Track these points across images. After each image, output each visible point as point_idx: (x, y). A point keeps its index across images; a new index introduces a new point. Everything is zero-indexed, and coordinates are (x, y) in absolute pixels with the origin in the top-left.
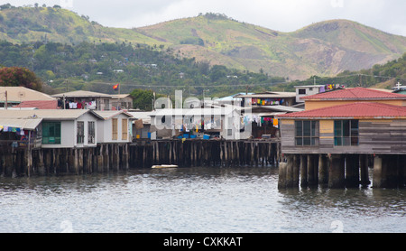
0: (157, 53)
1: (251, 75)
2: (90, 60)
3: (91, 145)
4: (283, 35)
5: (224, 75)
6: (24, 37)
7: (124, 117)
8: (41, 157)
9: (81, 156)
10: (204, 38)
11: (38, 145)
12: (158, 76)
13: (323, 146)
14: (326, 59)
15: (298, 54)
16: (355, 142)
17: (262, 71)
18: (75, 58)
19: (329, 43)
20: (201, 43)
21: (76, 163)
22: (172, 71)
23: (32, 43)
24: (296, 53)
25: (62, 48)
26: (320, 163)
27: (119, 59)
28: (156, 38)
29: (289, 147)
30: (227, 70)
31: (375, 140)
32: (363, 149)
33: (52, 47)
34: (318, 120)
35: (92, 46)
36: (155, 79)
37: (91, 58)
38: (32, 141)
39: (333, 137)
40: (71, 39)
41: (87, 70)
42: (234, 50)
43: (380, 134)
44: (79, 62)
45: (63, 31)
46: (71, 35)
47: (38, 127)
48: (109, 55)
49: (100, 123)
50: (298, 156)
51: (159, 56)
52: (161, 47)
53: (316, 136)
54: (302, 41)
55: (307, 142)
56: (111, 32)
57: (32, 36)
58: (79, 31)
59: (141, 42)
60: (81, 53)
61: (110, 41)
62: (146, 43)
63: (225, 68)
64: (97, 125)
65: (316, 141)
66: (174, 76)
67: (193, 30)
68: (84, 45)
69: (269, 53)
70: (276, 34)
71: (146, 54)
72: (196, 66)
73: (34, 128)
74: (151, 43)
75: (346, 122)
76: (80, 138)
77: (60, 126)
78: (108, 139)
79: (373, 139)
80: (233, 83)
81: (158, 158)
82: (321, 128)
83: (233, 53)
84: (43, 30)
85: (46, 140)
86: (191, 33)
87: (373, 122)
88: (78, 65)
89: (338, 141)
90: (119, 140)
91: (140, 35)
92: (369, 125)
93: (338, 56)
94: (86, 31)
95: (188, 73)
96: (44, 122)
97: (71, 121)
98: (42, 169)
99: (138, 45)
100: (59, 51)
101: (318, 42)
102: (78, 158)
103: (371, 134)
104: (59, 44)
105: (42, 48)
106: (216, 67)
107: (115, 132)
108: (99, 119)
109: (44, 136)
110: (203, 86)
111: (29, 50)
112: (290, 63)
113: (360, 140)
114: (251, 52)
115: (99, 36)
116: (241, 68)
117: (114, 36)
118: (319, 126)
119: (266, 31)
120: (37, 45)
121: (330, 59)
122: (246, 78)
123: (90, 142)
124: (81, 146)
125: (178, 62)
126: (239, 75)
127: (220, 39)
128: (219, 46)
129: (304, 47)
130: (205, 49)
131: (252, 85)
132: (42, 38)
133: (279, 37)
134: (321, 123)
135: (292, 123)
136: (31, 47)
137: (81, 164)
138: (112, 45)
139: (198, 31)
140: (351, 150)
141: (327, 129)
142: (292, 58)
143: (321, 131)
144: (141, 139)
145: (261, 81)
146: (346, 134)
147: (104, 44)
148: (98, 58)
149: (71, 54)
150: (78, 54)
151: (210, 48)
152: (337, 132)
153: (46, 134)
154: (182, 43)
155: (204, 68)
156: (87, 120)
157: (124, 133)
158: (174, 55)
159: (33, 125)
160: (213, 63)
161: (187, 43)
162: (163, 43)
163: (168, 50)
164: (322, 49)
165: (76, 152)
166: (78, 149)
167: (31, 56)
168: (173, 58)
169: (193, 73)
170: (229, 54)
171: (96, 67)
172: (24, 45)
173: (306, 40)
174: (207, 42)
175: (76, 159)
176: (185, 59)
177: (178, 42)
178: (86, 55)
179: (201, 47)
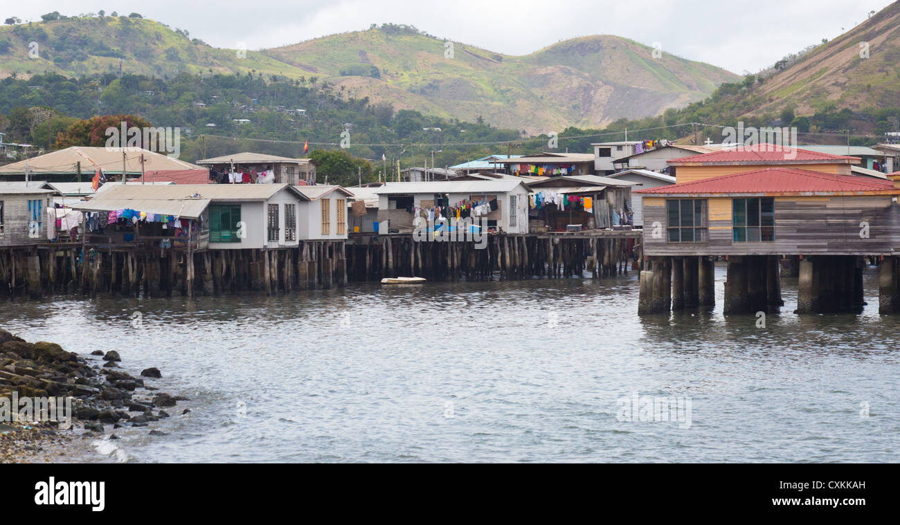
0: (305, 91)
1: (463, 126)
2: (194, 103)
3: (290, 244)
4: (511, 60)
5: (419, 127)
6: (82, 67)
7: (340, 197)
8: (208, 265)
9: (275, 262)
10: (378, 65)
11: (203, 245)
12: (308, 128)
13: (715, 243)
14: (582, 101)
15: (537, 92)
16: (768, 236)
17: (480, 120)
18: (169, 100)
19: (587, 74)
20: (376, 74)
21: (267, 275)
22: (331, 120)
23: (97, 76)
24: (534, 91)
25: (148, 83)
26: (700, 272)
27: (242, 101)
28: (300, 65)
29: (656, 244)
30: (423, 119)
31: (802, 232)
32: (782, 247)
33: (131, 82)
34: (706, 199)
35: (197, 80)
36: (304, 135)
37: (196, 100)
38: (194, 238)
39: (730, 228)
40: (159, 69)
41: (189, 120)
42: (431, 85)
43: (811, 222)
44: (176, 107)
45: (145, 55)
46: (158, 62)
47: (203, 213)
48: (226, 94)
49: (304, 206)
50: (668, 259)
51: (309, 95)
52: (313, 80)
53: (703, 225)
54: (543, 71)
55: (688, 237)
56: (227, 56)
57: (96, 65)
58: (172, 55)
59: (277, 73)
60: (180, 92)
61: (226, 72)
62: (285, 74)
63: (418, 115)
64: (298, 211)
65: (702, 234)
66: (334, 128)
67: (362, 53)
68: (184, 77)
69: (489, 90)
70: (499, 58)
71: (287, 93)
72: (371, 111)
73: (197, 215)
74: (293, 74)
75: (753, 202)
76: (273, 231)
77: (239, 211)
78: (315, 233)
79: (799, 231)
80: (434, 140)
81: (391, 265)
82: (711, 212)
83: (430, 90)
84: (113, 55)
85: (216, 235)
86: (358, 57)
87: (799, 202)
88: (175, 113)
89: (739, 235)
90: (333, 235)
91: (275, 62)
92: (792, 206)
93: (602, 95)
94: (184, 56)
95: (359, 123)
96: (213, 206)
97: (257, 203)
98: (210, 286)
99: (275, 78)
100: (142, 90)
101: (569, 73)
102: (270, 265)
103: (796, 221)
104: (142, 78)
105: (115, 83)
106: (403, 113)
107: (325, 223)
108: (303, 200)
109: (212, 230)
110: (384, 144)
111: (93, 87)
112: (523, 106)
113: (777, 233)
114: (460, 89)
115: (205, 64)
116: (445, 115)
117: (230, 64)
118: (707, 208)
119: (482, 54)
120: (107, 80)
121: (588, 100)
122: (454, 132)
123: (289, 238)
124: (274, 245)
125: (340, 105)
126: (443, 126)
127: (406, 68)
128: (406, 78)
129: (545, 81)
130: (384, 83)
131: (465, 143)
132: (111, 67)
133: (504, 64)
134: (711, 204)
135: (662, 204)
136: (97, 83)
137: (275, 276)
138: (230, 78)
139: (370, 54)
140: (761, 248)
141: (720, 215)
142: (527, 98)
143: (712, 217)
144: (362, 234)
145: (480, 136)
146: (753, 221)
147: (216, 77)
148: (207, 99)
149: (162, 94)
150: (175, 94)
151: (390, 82)
152: (737, 219)
153: (216, 225)
154: (343, 74)
155: (384, 115)
156: (283, 201)
157: (340, 224)
158: (334, 93)
159: (195, 210)
160: (398, 107)
161: (351, 73)
162: (313, 74)
163: (325, 86)
164: (575, 83)
165: (266, 255)
166: (270, 252)
167: (96, 97)
168: (332, 99)
169: (367, 123)
170: (422, 92)
171: (204, 114)
172: (85, 80)
173: (550, 69)
174: (385, 72)
175: (267, 268)
176: (352, 101)
177: (337, 72)
178: (187, 95)
179: (375, 80)
